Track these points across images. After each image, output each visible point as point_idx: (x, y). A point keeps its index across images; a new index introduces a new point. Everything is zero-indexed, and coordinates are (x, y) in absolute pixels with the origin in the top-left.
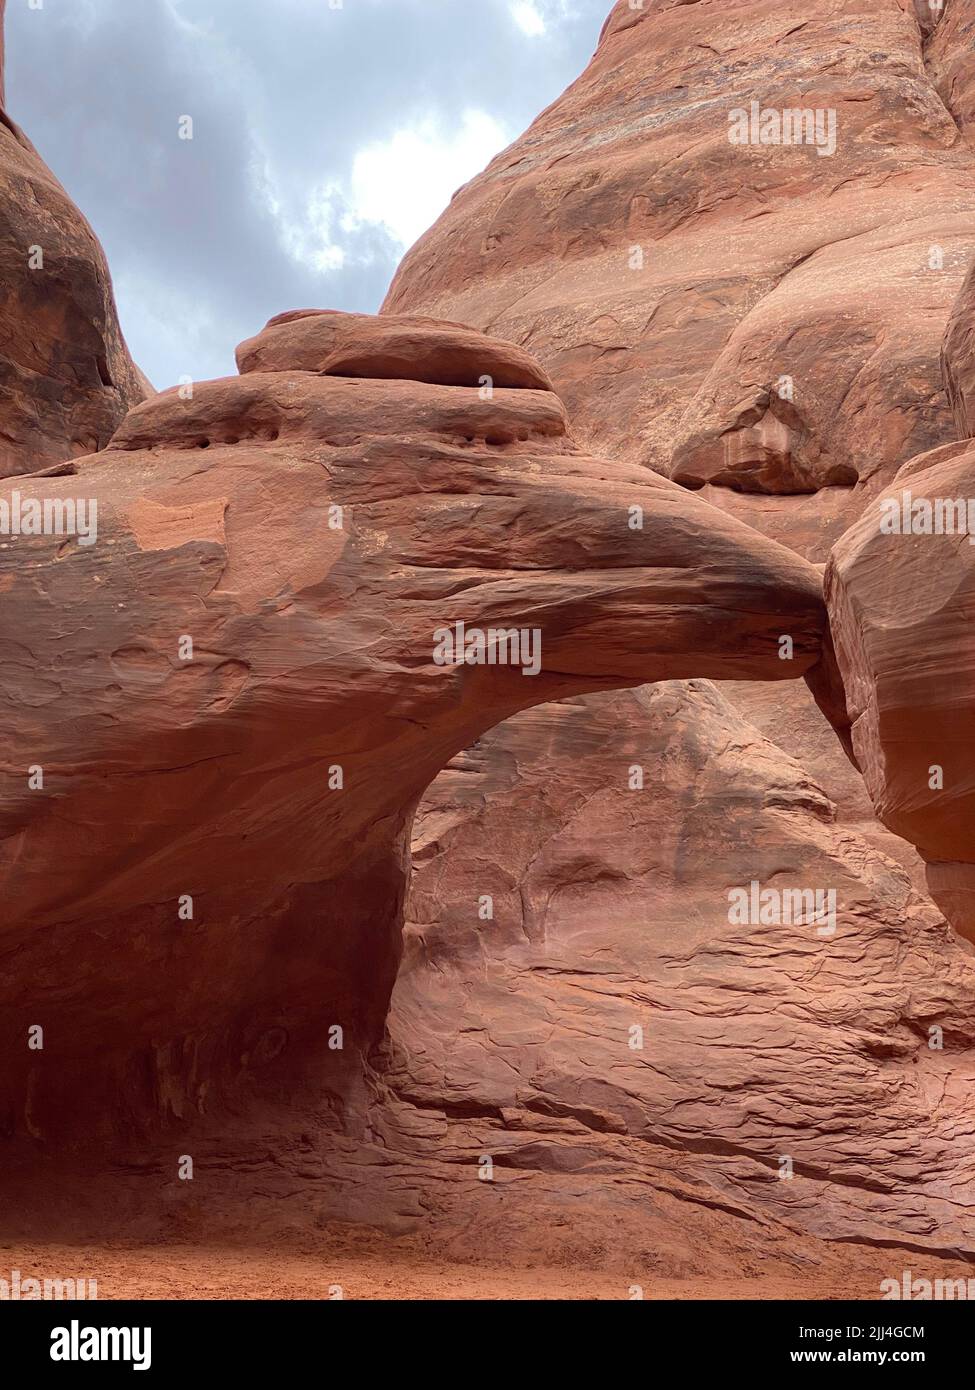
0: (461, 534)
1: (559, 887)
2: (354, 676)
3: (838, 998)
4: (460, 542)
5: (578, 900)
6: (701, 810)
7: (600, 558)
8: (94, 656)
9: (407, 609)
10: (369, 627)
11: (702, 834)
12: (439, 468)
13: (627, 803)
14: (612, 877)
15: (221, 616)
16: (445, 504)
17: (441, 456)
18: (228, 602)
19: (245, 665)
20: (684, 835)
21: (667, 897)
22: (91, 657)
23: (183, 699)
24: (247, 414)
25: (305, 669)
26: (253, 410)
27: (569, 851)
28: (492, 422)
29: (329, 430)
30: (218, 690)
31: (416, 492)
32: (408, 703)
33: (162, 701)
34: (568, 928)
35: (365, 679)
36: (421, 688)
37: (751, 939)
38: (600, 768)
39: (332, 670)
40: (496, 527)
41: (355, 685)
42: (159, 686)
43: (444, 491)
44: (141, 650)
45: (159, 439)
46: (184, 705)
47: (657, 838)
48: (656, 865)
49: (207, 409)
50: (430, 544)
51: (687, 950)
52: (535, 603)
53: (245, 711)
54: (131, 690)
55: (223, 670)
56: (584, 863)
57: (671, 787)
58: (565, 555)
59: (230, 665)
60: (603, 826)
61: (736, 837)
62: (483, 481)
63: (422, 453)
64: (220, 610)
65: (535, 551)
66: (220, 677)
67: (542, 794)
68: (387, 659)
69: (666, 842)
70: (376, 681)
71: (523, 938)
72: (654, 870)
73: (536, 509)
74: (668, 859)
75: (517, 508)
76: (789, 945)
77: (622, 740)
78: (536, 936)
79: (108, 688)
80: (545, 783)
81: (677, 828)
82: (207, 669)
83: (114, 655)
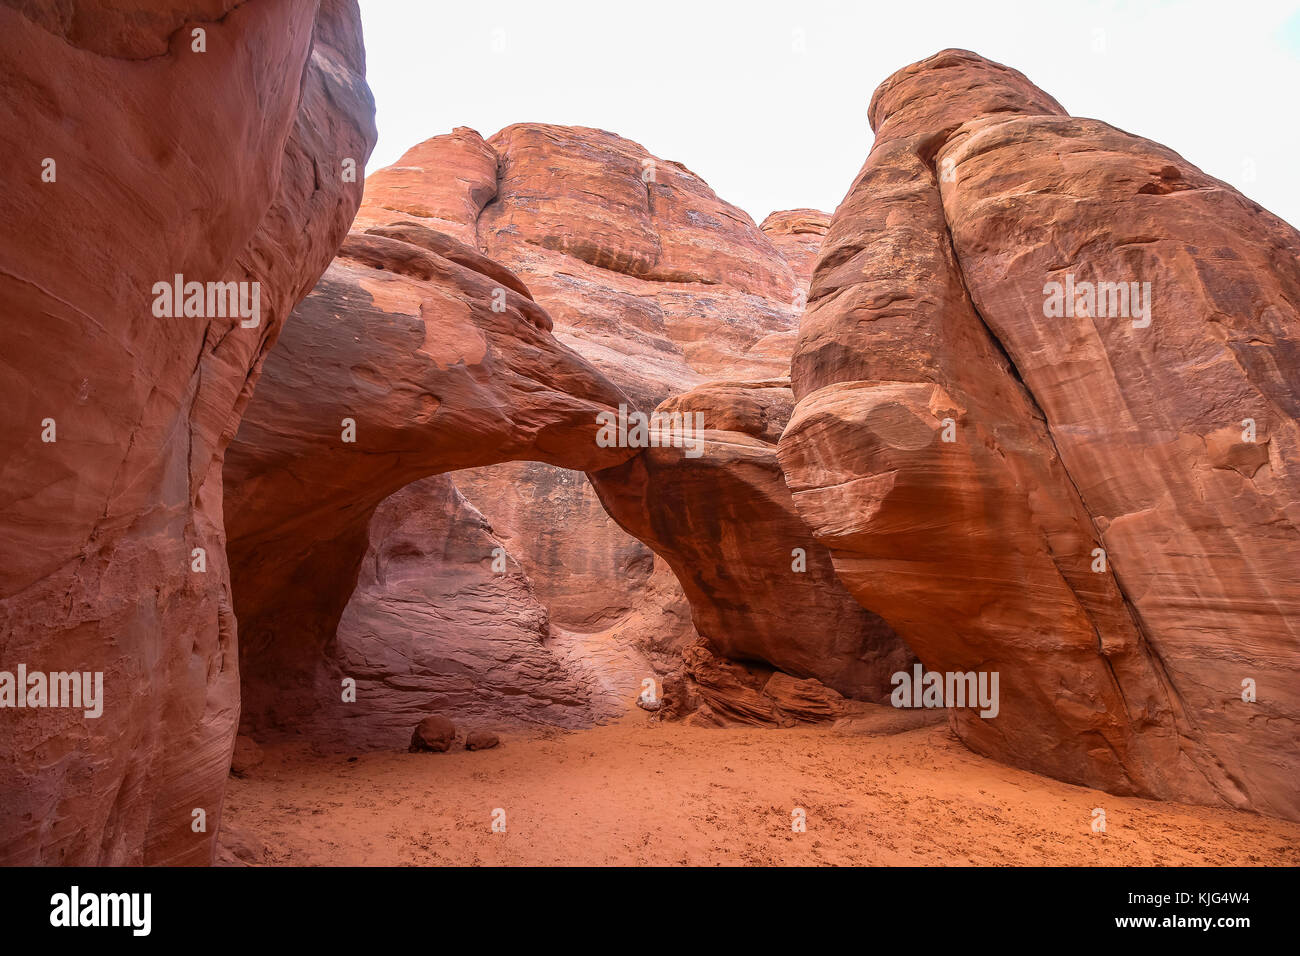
0: (535, 363)
1: (393, 557)
2: (496, 422)
3: (523, 616)
4: (534, 367)
5: (400, 565)
6: (457, 525)
7: (590, 395)
8: (338, 365)
9: (516, 394)
10: (500, 396)
11: (455, 537)
12: (521, 327)
13: (428, 519)
14: (417, 554)
15: (424, 365)
16: (525, 346)
17: (522, 322)
18: (427, 358)
19: (438, 399)
20: (449, 537)
21: (440, 566)
22: (334, 365)
23: (398, 409)
24: (411, 262)
25: (473, 410)
26: (415, 260)
27: (401, 538)
28: (539, 315)
29: (466, 287)
30: (420, 409)
31: (512, 335)
32: (511, 444)
33: (386, 407)
34: (396, 578)
35: (500, 425)
36: (520, 436)
37: (479, 588)
38: (422, 500)
39: (488, 415)
40: (548, 365)
41: (496, 426)
42: (383, 397)
43: (523, 340)
44: (372, 371)
45: (350, 254)
46: (399, 413)
47: (437, 537)
48: (436, 550)
49: (385, 249)
50: (521, 363)
51: (454, 592)
52: (570, 407)
53: (436, 426)
54: (364, 394)
55: (422, 397)
56: (407, 545)
57: (447, 514)
58: (576, 388)
59: (428, 396)
60: (417, 528)
61: (470, 540)
62: (539, 341)
63: (516, 317)
64: (423, 362)
65: (563, 382)
66: (421, 402)
67: (396, 508)
68: (509, 416)
69: (441, 539)
70: (506, 427)
71: (377, 582)
72: (435, 552)
73: (565, 363)
74: (441, 547)
75: (557, 359)
76: (493, 591)
77: (432, 488)
78: (382, 582)
79: (349, 389)
80: (398, 503)
81: (447, 533)
82: (413, 395)
83: (352, 368)
